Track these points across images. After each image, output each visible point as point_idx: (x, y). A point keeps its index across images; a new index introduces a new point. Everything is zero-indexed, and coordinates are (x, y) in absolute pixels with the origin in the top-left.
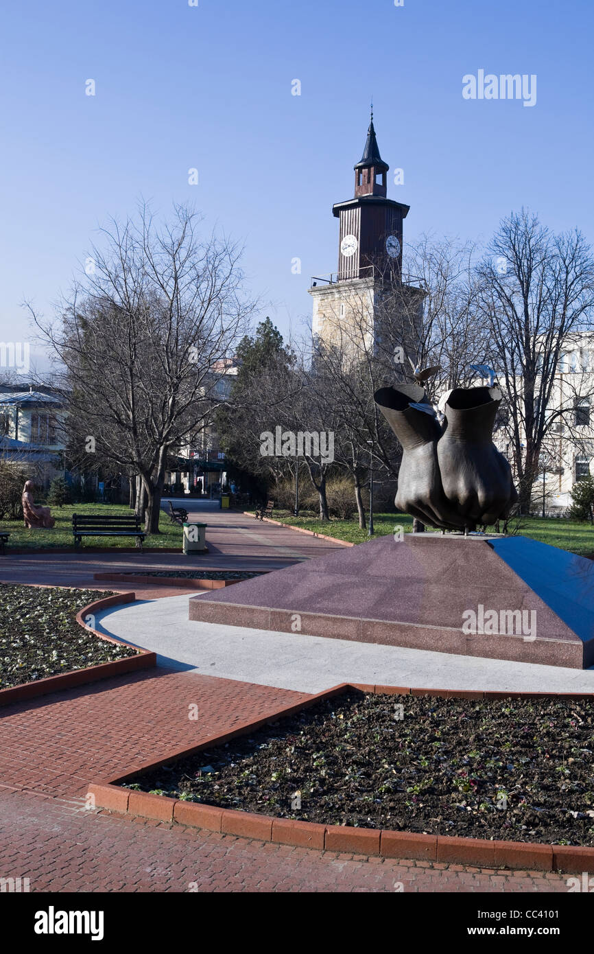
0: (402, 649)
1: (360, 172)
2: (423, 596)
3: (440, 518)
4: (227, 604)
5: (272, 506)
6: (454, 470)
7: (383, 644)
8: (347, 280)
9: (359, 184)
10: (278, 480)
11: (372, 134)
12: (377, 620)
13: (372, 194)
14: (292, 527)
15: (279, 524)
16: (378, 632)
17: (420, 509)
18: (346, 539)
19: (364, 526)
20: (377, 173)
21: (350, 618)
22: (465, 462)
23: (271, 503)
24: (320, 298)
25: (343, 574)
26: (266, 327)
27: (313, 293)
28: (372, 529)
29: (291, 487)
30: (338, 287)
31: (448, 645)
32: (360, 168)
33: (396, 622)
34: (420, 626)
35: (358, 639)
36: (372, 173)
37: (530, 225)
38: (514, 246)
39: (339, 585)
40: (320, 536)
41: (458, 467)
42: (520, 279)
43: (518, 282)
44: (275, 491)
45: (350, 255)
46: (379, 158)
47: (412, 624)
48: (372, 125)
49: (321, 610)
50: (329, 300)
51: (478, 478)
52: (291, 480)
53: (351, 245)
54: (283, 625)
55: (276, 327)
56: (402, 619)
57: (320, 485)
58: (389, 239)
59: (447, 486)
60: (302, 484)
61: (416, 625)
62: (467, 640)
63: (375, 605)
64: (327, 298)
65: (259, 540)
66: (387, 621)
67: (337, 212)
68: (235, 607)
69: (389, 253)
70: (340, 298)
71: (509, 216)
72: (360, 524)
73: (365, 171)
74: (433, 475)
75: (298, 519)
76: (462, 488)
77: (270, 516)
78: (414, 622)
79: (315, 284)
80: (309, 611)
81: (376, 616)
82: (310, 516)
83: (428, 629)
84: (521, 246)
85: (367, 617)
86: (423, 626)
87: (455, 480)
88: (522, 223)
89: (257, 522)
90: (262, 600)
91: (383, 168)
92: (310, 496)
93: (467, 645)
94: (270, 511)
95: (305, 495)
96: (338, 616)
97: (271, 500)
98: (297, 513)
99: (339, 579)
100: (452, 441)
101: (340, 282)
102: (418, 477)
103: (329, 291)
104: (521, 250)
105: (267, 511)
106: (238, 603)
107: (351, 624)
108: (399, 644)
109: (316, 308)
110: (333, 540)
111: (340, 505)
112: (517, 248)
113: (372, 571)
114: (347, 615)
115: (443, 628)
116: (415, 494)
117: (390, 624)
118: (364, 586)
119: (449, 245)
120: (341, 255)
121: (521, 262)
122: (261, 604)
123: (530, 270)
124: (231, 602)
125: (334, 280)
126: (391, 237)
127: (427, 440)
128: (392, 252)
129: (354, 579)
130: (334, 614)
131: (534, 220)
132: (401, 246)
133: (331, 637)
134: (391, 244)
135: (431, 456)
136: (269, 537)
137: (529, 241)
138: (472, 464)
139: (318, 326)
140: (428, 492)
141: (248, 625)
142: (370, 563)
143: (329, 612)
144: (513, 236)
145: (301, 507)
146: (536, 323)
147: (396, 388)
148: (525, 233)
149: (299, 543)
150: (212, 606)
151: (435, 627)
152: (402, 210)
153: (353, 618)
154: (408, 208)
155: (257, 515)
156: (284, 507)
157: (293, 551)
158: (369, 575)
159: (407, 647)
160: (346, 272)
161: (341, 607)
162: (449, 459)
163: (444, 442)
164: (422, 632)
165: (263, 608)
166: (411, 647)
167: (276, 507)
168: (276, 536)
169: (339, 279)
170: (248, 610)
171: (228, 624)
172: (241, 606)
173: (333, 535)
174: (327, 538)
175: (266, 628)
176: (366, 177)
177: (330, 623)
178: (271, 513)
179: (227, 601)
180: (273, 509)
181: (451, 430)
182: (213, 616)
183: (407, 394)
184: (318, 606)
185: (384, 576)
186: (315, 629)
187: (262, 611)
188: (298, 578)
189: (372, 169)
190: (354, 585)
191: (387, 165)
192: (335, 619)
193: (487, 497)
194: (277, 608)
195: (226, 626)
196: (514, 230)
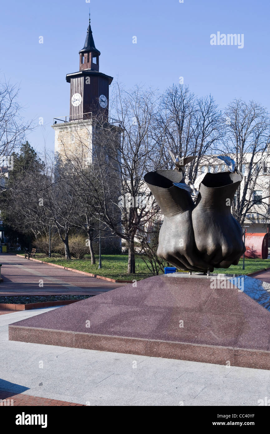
0: (183, 361)
1: (83, 55)
2: (193, 321)
3: (191, 264)
4: (40, 329)
5: (35, 251)
6: (205, 231)
7: (166, 358)
8: (76, 121)
9: (82, 63)
10: (37, 235)
11: (90, 32)
12: (162, 341)
13: (90, 69)
14: (50, 264)
15: (41, 262)
16: (163, 349)
17: (177, 258)
18: (86, 271)
19: (94, 263)
20: (93, 56)
21: (140, 339)
22: (213, 225)
23: (34, 250)
24: (59, 131)
25: (127, 305)
26: (26, 147)
27: (55, 128)
28: (101, 265)
29: (46, 240)
30: (70, 124)
31: (219, 359)
32: (83, 53)
33: (177, 342)
34: (196, 345)
35: (146, 354)
36: (90, 56)
37: (184, 91)
38: (174, 104)
39: (125, 314)
40: (69, 269)
41: (207, 229)
42: (177, 123)
43: (176, 125)
44: (36, 243)
45: (77, 105)
46: (94, 47)
47: (190, 344)
48: (90, 26)
49: (115, 333)
50: (65, 132)
51: (222, 236)
52: (46, 236)
53: (78, 99)
54: (85, 344)
55: (32, 147)
56: (181, 339)
57: (64, 239)
58: (101, 97)
59: (198, 243)
60: (53, 239)
61: (194, 345)
62: (235, 355)
63: (157, 329)
64: (64, 131)
65: (32, 272)
66: (170, 342)
67: (69, 79)
68: (46, 331)
69: (101, 105)
70: (72, 131)
71: (172, 86)
72: (92, 262)
73: (86, 55)
74: (188, 234)
75: (52, 259)
76: (210, 245)
77: (34, 257)
78: (191, 342)
79: (56, 122)
80: (105, 334)
81: (160, 337)
82: (58, 257)
83: (203, 347)
84: (178, 104)
85: (153, 338)
86: (199, 345)
87: (205, 238)
88: (179, 90)
89: (26, 261)
90: (68, 326)
91: (96, 54)
92: (58, 245)
93: (235, 359)
94: (34, 254)
95: (55, 244)
96: (130, 338)
97: (35, 247)
98: (50, 255)
99: (124, 309)
100: (204, 210)
101: (71, 121)
102: (177, 236)
103: (64, 127)
104: (178, 107)
105: (32, 254)
106: (48, 328)
107: (141, 343)
108: (179, 358)
109: (56, 137)
110: (77, 271)
111: (77, 250)
112: (176, 105)
113: (149, 303)
114: (136, 337)
115: (215, 347)
116: (175, 248)
117: (172, 343)
118: (145, 314)
119: (152, 93)
120: (71, 105)
121: (178, 113)
122: (67, 329)
123: (183, 117)
124: (43, 327)
125: (68, 120)
126: (102, 95)
127: (184, 210)
128: (103, 105)
129: (135, 309)
130: (126, 336)
131: (186, 89)
132: (108, 101)
133: (124, 353)
134: (102, 100)
135: (188, 221)
136: (38, 270)
137: (183, 101)
138: (218, 227)
139: (58, 147)
140: (185, 246)
141: (57, 344)
142: (145, 297)
143: (122, 334)
144: (174, 98)
145: (52, 252)
146: (185, 149)
147: (159, 173)
148: (181, 96)
149: (57, 274)
150: (27, 330)
151: (208, 346)
152: (108, 80)
153: (142, 339)
154: (112, 78)
155: (26, 256)
156: (42, 252)
157: (56, 279)
158: (147, 306)
159: (185, 360)
160: (75, 115)
161: (130, 330)
162: (202, 224)
163: (196, 212)
164: (198, 349)
165: (68, 332)
166: (189, 360)
167: (37, 252)
168: (42, 270)
169: (70, 120)
170: (56, 333)
171: (41, 343)
172: (51, 330)
173: (77, 268)
174: (74, 270)
175: (71, 345)
176: (87, 59)
177: (123, 342)
178: (34, 255)
179: (39, 326)
180: (35, 253)
181: (204, 202)
182: (29, 338)
183: (167, 177)
184: (112, 330)
185: (159, 307)
186: (111, 347)
187: (68, 334)
188: (93, 309)
189: (90, 54)
190: (136, 314)
191: (99, 52)
192: (127, 340)
193: (229, 250)
194: (80, 332)
195: (39, 345)
196: (174, 94)
